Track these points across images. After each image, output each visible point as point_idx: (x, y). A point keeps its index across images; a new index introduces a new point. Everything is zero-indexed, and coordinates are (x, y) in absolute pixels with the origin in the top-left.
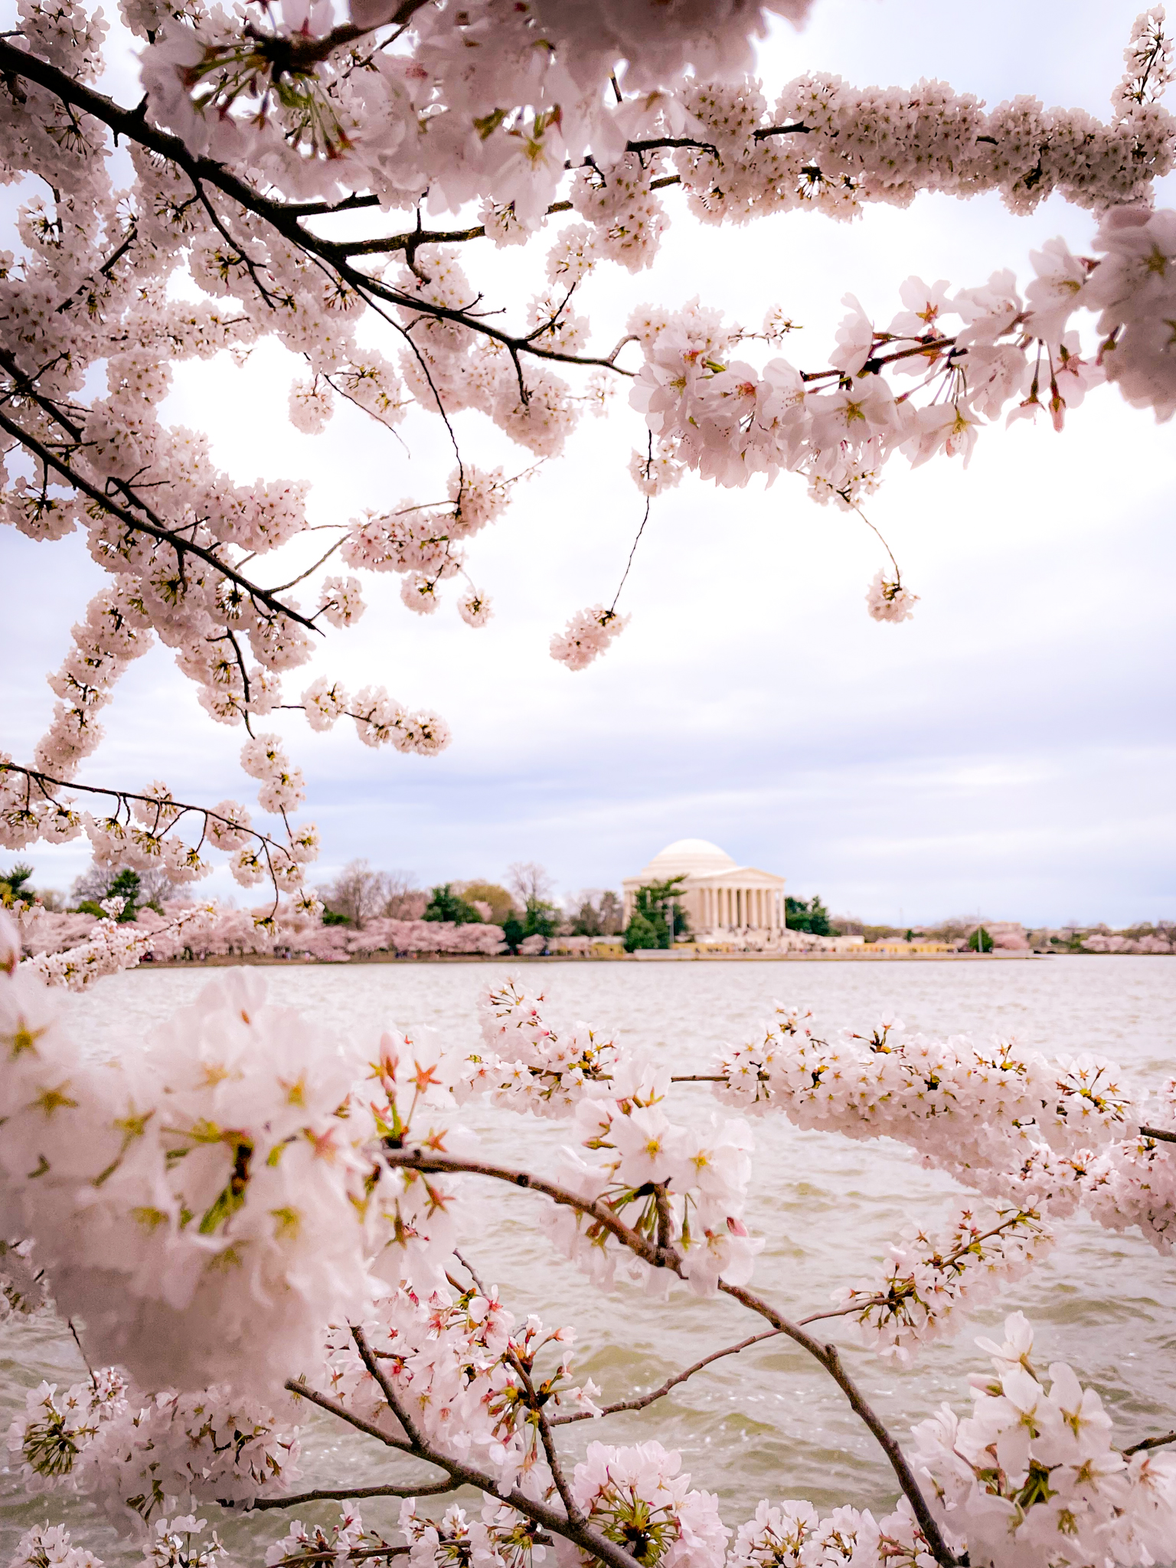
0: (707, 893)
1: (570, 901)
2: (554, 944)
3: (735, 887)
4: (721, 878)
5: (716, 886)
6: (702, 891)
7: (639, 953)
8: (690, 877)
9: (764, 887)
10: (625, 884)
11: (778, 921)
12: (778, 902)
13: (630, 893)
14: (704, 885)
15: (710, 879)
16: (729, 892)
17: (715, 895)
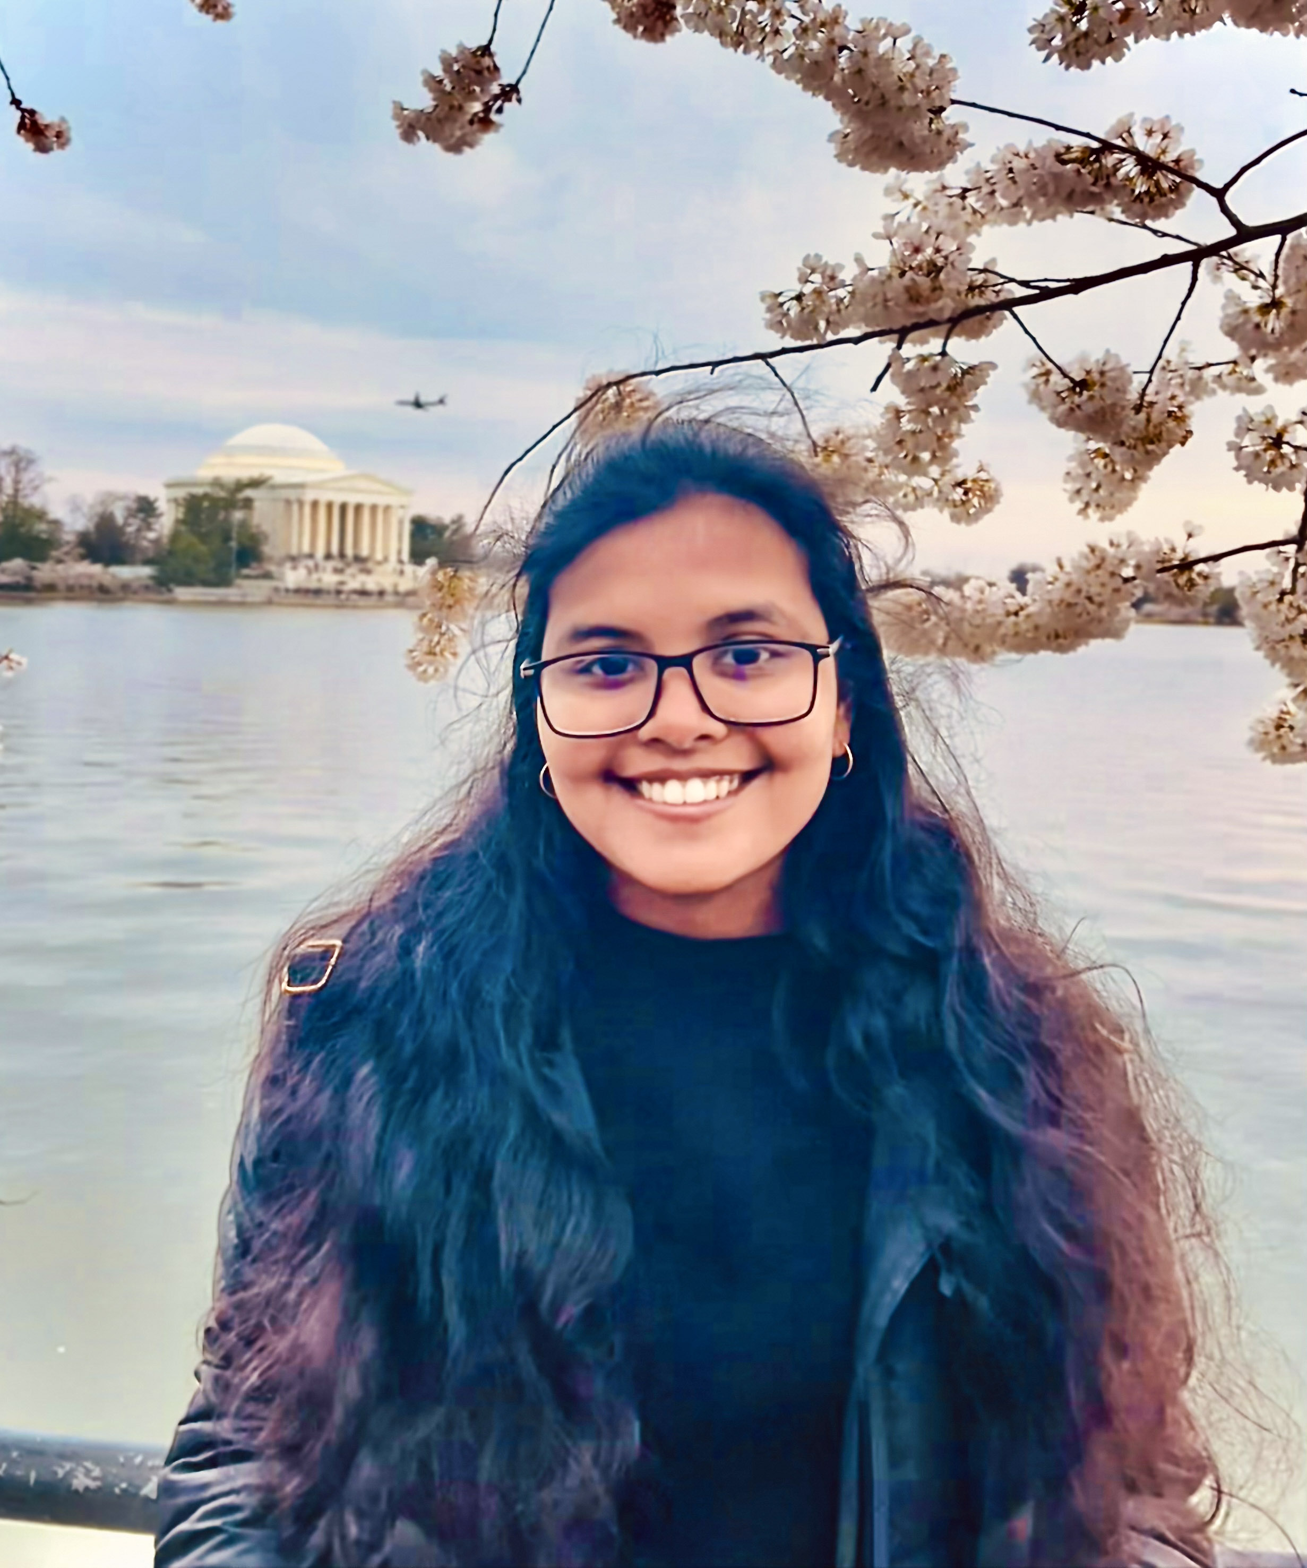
0: (295, 507)
1: (75, 508)
2: (45, 572)
3: (338, 498)
4: (319, 485)
5: (309, 496)
6: (288, 502)
7: (182, 593)
8: (271, 482)
9: (381, 501)
10: (169, 486)
11: (399, 552)
12: (401, 522)
13: (176, 501)
14: (292, 494)
15: (301, 486)
16: (330, 506)
17: (307, 510)
